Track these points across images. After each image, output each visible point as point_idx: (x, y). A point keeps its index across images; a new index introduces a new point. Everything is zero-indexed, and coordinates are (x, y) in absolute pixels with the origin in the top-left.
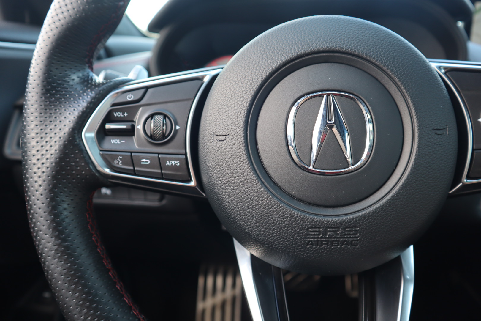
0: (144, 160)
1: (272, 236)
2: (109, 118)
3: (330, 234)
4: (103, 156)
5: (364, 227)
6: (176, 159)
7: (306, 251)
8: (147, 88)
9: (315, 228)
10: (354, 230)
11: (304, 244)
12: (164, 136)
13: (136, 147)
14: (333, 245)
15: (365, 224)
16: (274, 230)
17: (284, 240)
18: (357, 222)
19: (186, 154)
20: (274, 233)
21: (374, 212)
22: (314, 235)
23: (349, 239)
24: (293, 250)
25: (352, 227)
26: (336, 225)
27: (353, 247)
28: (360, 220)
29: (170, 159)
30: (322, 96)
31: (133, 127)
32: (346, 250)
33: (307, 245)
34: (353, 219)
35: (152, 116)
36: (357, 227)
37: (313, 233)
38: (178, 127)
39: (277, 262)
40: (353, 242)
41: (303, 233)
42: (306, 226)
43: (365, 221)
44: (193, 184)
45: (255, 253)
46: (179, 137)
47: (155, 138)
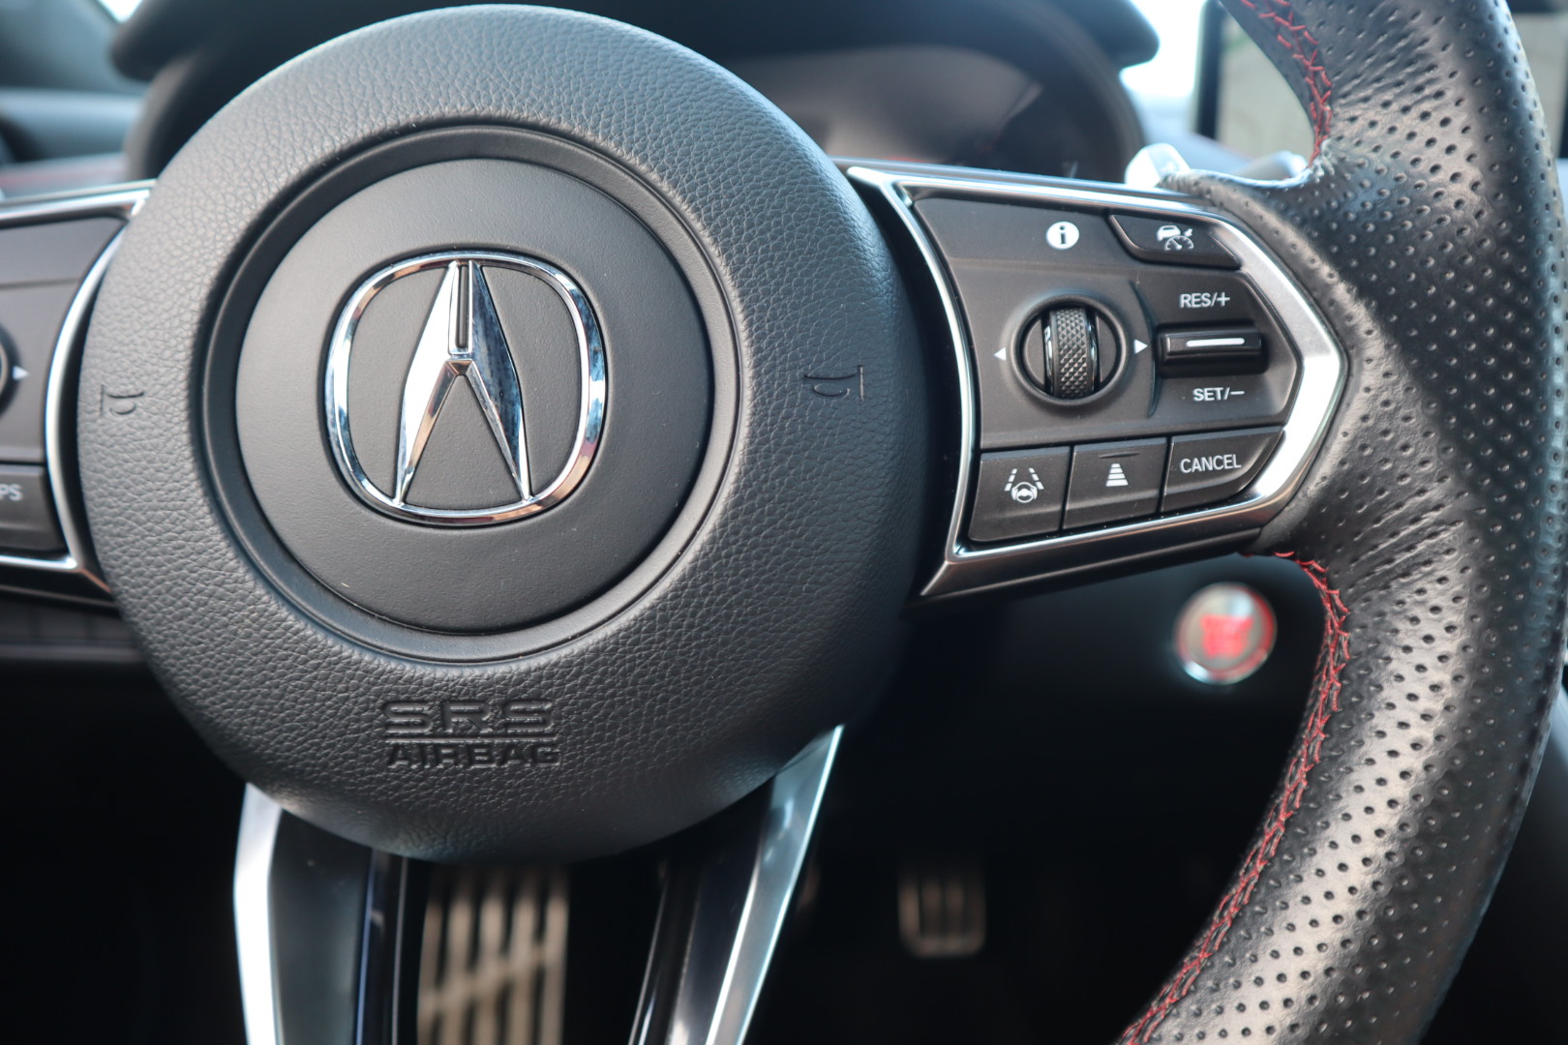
1: (280, 731)
3: (457, 723)
5: (570, 698)
6: (7, 480)
7: (390, 782)
9: (408, 701)
10: (535, 711)
11: (379, 756)
14: (472, 762)
15: (572, 690)
16: (283, 709)
17: (318, 744)
18: (543, 682)
19: (44, 464)
20: (283, 721)
22: (407, 725)
23: (525, 740)
24: (350, 775)
25: (528, 700)
26: (474, 694)
27: (542, 765)
28: (551, 676)
30: (445, 265)
32: (520, 777)
33: (391, 762)
34: (528, 672)
36: (545, 700)
37: (404, 720)
40: (540, 750)
41: (371, 719)
42: (378, 695)
43: (570, 681)
44: (70, 563)
45: (294, 808)
46: (21, 405)
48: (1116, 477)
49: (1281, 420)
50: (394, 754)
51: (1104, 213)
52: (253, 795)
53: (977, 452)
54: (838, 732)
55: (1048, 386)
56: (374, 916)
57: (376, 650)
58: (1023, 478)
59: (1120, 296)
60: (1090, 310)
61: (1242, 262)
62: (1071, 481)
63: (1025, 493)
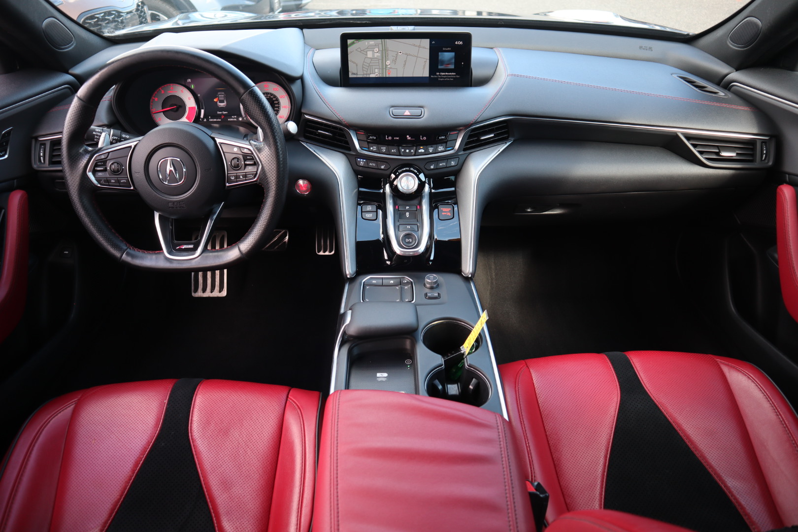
0: (112, 181)
1: (158, 205)
2: (96, 165)
3: (175, 204)
4: (96, 180)
5: (186, 202)
6: (124, 180)
8: (109, 152)
9: (170, 202)
10: (183, 203)
11: (168, 208)
12: (118, 171)
13: (108, 176)
14: (177, 208)
16: (156, 203)
17: (161, 207)
18: (183, 200)
19: (128, 177)
21: (188, 197)
22: (171, 205)
23: (182, 206)
24: (165, 210)
26: (177, 201)
29: (122, 180)
31: (106, 168)
34: (181, 199)
35: (112, 164)
38: (123, 167)
39: (167, 215)
41: (167, 204)
42: (167, 202)
43: (185, 200)
44: (132, 188)
45: (160, 213)
46: (124, 171)
47: (114, 172)
48: (241, 177)
49: (257, 172)
50: (170, 207)
51: (239, 147)
52: (155, 212)
53: (228, 174)
54: (223, 203)
55: (234, 167)
56: (171, 227)
57: (167, 198)
58: (232, 177)
59: (241, 157)
60: (238, 159)
61: (253, 154)
62: (237, 177)
63: (233, 178)
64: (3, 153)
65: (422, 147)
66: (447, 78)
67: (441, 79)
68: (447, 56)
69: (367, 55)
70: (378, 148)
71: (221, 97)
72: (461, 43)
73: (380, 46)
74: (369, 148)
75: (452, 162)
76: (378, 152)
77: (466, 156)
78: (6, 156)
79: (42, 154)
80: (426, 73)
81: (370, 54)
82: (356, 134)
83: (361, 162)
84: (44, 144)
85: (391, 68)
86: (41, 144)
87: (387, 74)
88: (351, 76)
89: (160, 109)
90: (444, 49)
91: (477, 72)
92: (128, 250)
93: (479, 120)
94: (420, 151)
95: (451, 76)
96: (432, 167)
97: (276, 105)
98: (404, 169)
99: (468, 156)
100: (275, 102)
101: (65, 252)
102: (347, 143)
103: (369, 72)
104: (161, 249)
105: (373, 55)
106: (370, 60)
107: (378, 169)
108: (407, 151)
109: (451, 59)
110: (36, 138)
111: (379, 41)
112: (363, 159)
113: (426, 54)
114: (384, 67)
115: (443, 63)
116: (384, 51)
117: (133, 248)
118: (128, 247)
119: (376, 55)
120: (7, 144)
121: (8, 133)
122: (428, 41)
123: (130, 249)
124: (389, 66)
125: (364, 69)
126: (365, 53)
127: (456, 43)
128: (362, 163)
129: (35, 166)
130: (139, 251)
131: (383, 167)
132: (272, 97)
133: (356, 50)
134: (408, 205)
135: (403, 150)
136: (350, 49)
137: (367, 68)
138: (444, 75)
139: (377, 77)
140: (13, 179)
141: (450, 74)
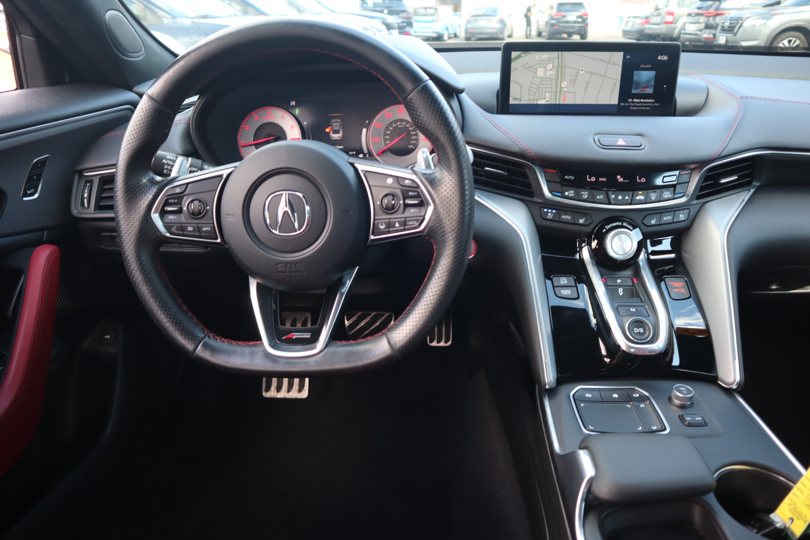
0: (189, 228)
2: (166, 204)
3: (288, 267)
4: (165, 226)
6: (208, 227)
7: (278, 276)
8: (188, 184)
9: (281, 264)
10: (300, 265)
11: (276, 272)
12: (200, 213)
13: (184, 220)
14: (291, 273)
15: (306, 262)
16: (261, 265)
19: (214, 223)
22: (281, 267)
23: (299, 269)
25: (299, 263)
26: (291, 262)
27: (302, 273)
28: (303, 259)
29: (204, 227)
31: (181, 208)
32: (299, 275)
34: (299, 259)
35: (192, 201)
36: (302, 263)
38: (208, 208)
39: (270, 284)
40: (302, 271)
41: (274, 267)
42: (276, 263)
43: (306, 260)
44: (219, 241)
45: (259, 281)
46: (209, 214)
47: (195, 215)
48: (397, 225)
49: (424, 216)
50: (278, 272)
51: (397, 177)
53: (375, 220)
54: (358, 267)
55: (386, 209)
57: (275, 256)
58: (382, 225)
59: (399, 192)
60: (394, 196)
61: (418, 187)
62: (390, 225)
63: (382, 227)
64: (32, 191)
65: (640, 193)
66: (642, 106)
67: (634, 108)
68: (645, 76)
69: (536, 73)
70: (576, 193)
71: (336, 126)
72: (666, 58)
73: (556, 60)
74: (563, 193)
75: (681, 216)
76: (577, 198)
77: (699, 206)
78: (36, 196)
79: (86, 195)
80: (614, 100)
81: (540, 72)
82: (544, 172)
83: (550, 214)
84: (91, 182)
85: (567, 92)
86: (87, 182)
87: (561, 99)
88: (512, 102)
89: (251, 140)
90: (642, 66)
91: (682, 98)
92: (206, 339)
93: (724, 154)
94: (638, 198)
95: (648, 104)
96: (653, 222)
97: (413, 137)
98: (614, 224)
99: (703, 205)
100: (412, 133)
101: (106, 337)
102: (528, 185)
103: (537, 97)
104: (259, 338)
105: (545, 73)
106: (540, 80)
107: (575, 224)
108: (620, 197)
109: (650, 80)
110: (80, 173)
111: (554, 54)
112: (552, 209)
113: (616, 73)
114: (559, 91)
115: (638, 85)
116: (560, 69)
117: (213, 336)
118: (206, 335)
119: (549, 73)
120: (39, 179)
121: (43, 163)
122: (621, 54)
123: (209, 337)
124: (565, 89)
125: (531, 92)
126: (534, 71)
127: (659, 58)
128: (550, 216)
129: (75, 212)
130: (223, 342)
131: (581, 221)
132: (407, 126)
133: (522, 66)
134: (619, 278)
135: (613, 196)
136: (513, 65)
137: (535, 91)
138: (638, 103)
139: (548, 105)
140: (43, 229)
141: (647, 101)
